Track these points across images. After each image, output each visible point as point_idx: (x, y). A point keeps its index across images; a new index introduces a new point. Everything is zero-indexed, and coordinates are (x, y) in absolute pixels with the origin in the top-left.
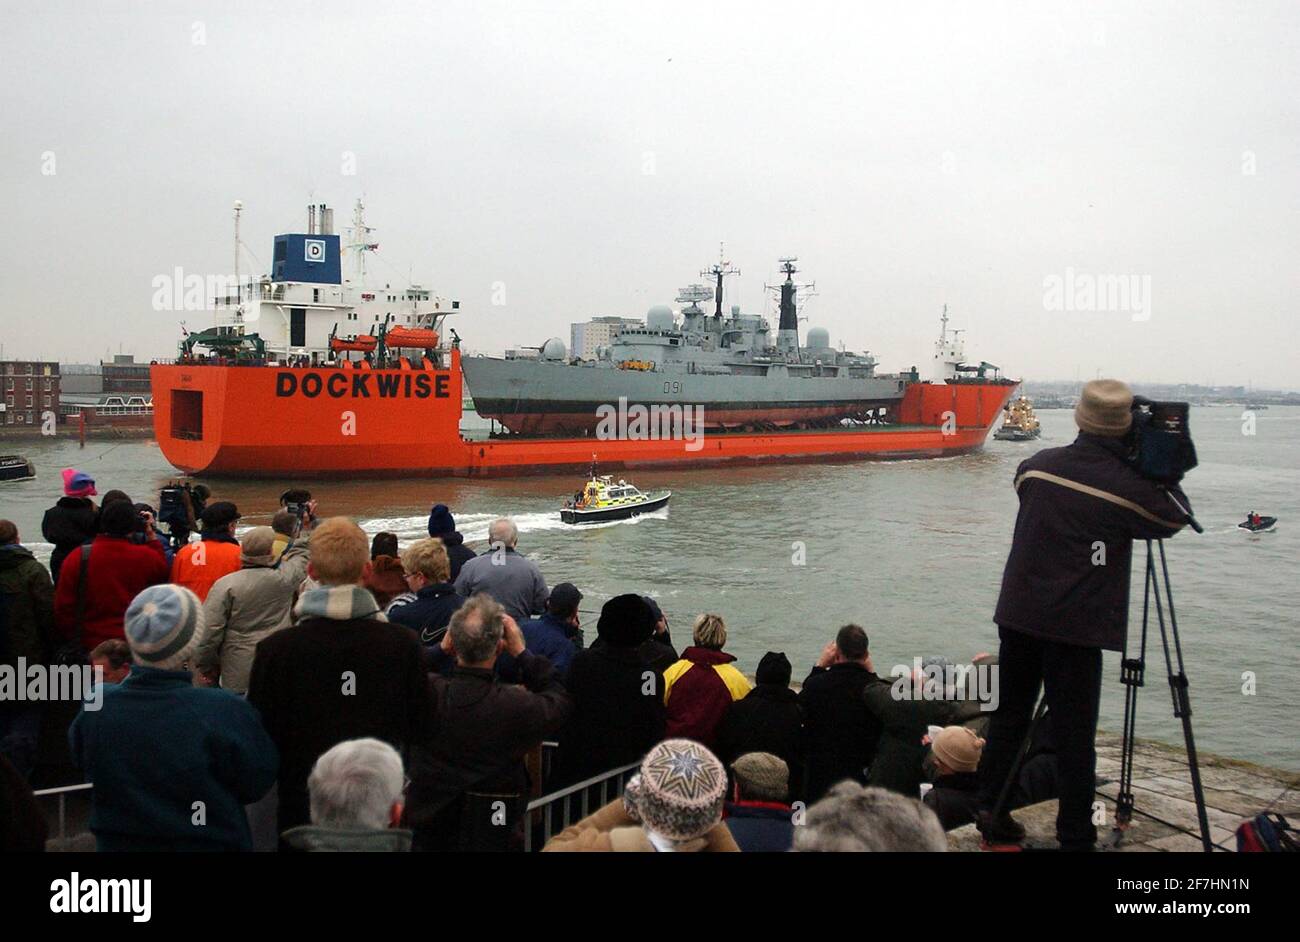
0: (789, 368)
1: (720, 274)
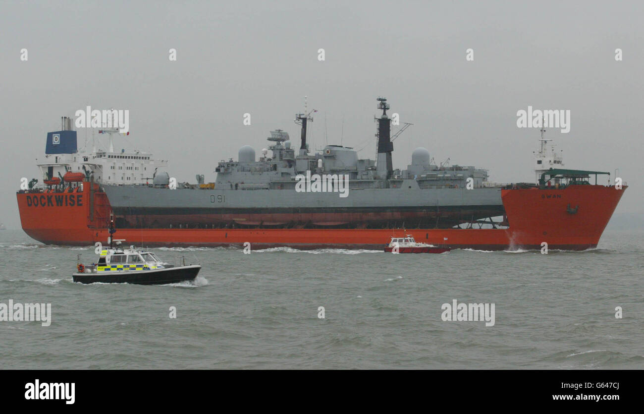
1: (305, 121)
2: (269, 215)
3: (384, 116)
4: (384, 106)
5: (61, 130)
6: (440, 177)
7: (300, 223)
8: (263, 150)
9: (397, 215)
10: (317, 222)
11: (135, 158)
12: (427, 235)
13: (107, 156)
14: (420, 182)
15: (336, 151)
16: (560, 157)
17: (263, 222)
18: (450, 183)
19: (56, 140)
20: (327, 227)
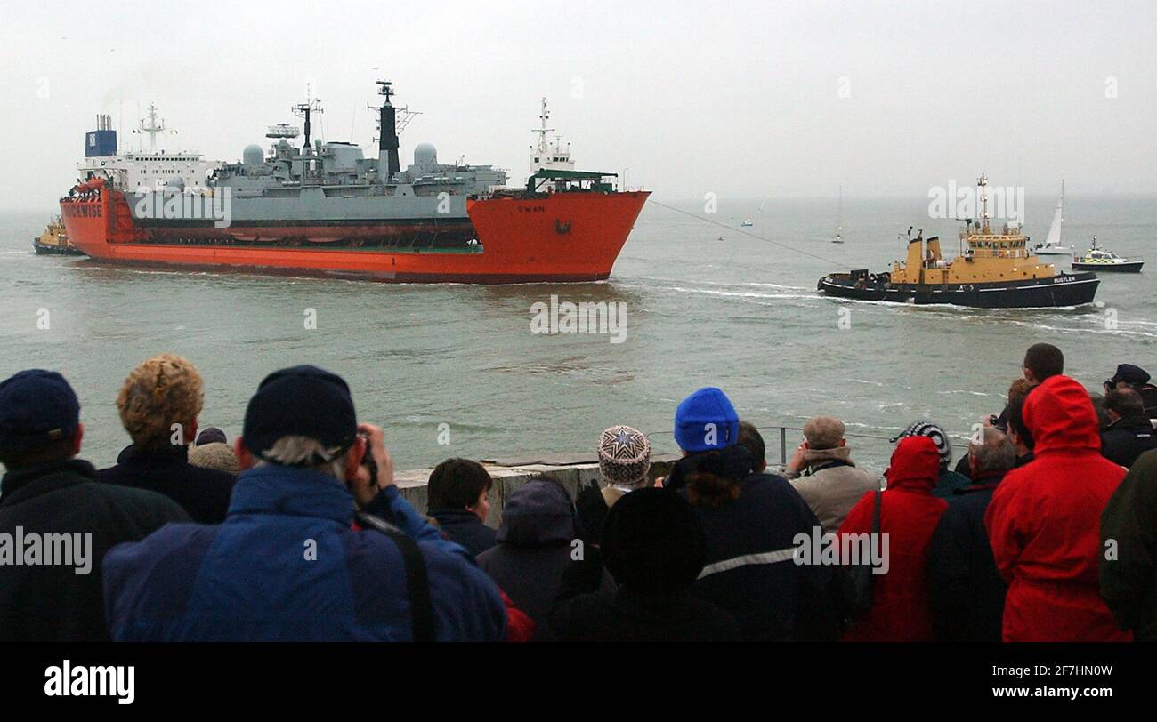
0: (323, 189)
1: (308, 111)
2: (264, 229)
3: (388, 104)
4: (387, 91)
5: (96, 130)
6: (437, 181)
7: (293, 238)
8: (267, 148)
9: (392, 230)
10: (312, 237)
11: (176, 159)
12: (394, 259)
13: (134, 159)
14: (416, 187)
15: (335, 149)
16: (564, 152)
17: (258, 237)
18: (448, 188)
19: (93, 144)
20: (322, 244)
